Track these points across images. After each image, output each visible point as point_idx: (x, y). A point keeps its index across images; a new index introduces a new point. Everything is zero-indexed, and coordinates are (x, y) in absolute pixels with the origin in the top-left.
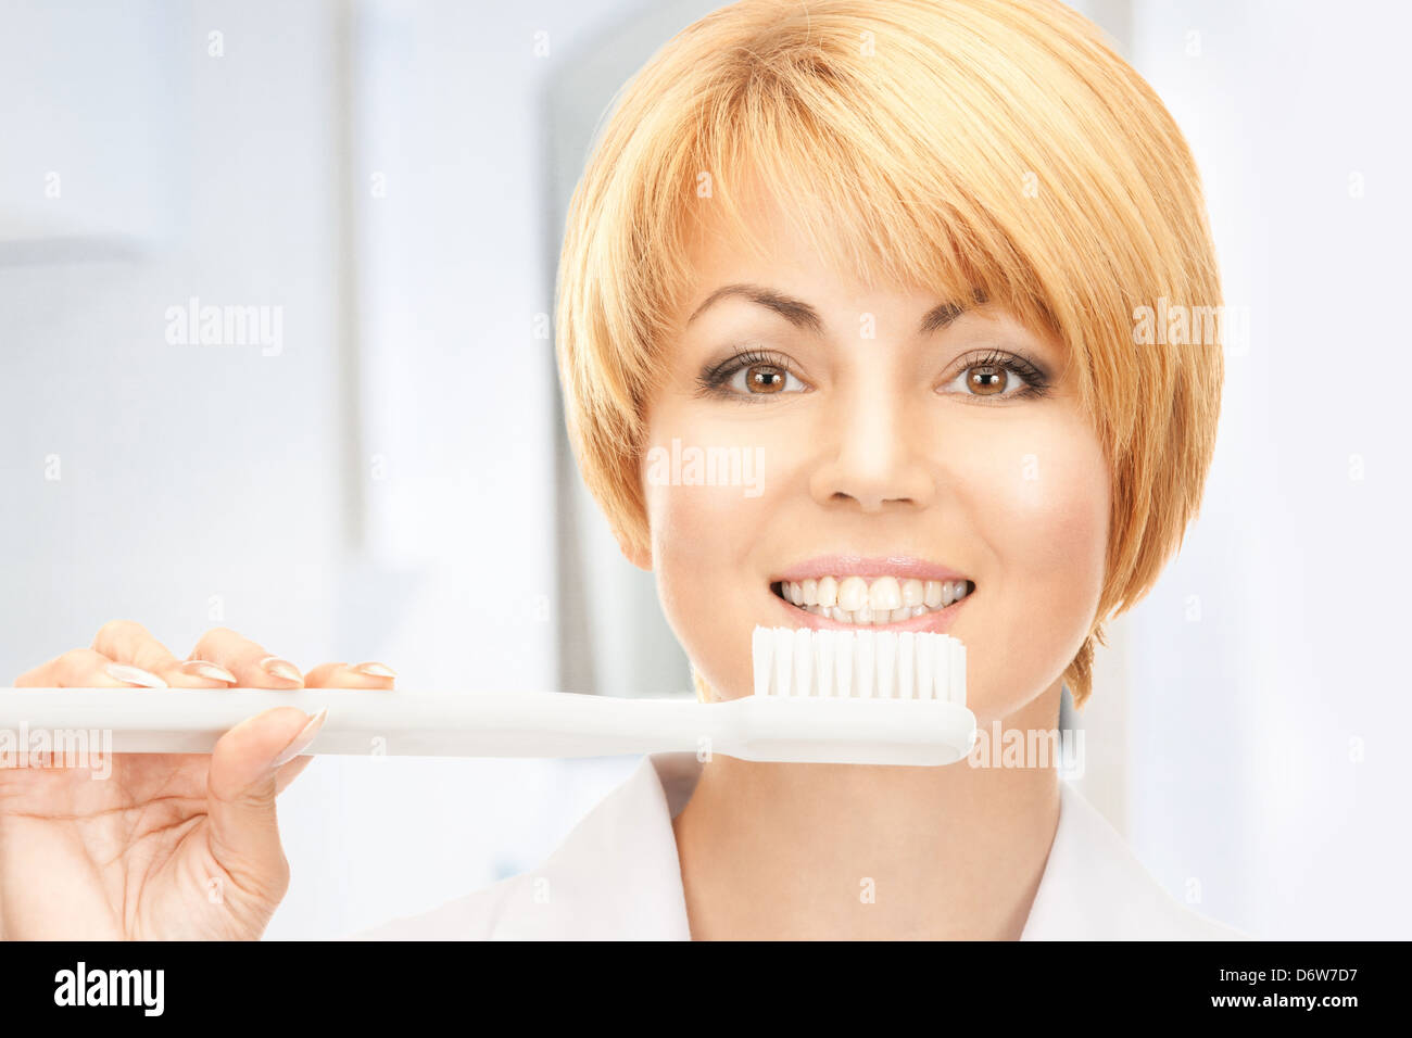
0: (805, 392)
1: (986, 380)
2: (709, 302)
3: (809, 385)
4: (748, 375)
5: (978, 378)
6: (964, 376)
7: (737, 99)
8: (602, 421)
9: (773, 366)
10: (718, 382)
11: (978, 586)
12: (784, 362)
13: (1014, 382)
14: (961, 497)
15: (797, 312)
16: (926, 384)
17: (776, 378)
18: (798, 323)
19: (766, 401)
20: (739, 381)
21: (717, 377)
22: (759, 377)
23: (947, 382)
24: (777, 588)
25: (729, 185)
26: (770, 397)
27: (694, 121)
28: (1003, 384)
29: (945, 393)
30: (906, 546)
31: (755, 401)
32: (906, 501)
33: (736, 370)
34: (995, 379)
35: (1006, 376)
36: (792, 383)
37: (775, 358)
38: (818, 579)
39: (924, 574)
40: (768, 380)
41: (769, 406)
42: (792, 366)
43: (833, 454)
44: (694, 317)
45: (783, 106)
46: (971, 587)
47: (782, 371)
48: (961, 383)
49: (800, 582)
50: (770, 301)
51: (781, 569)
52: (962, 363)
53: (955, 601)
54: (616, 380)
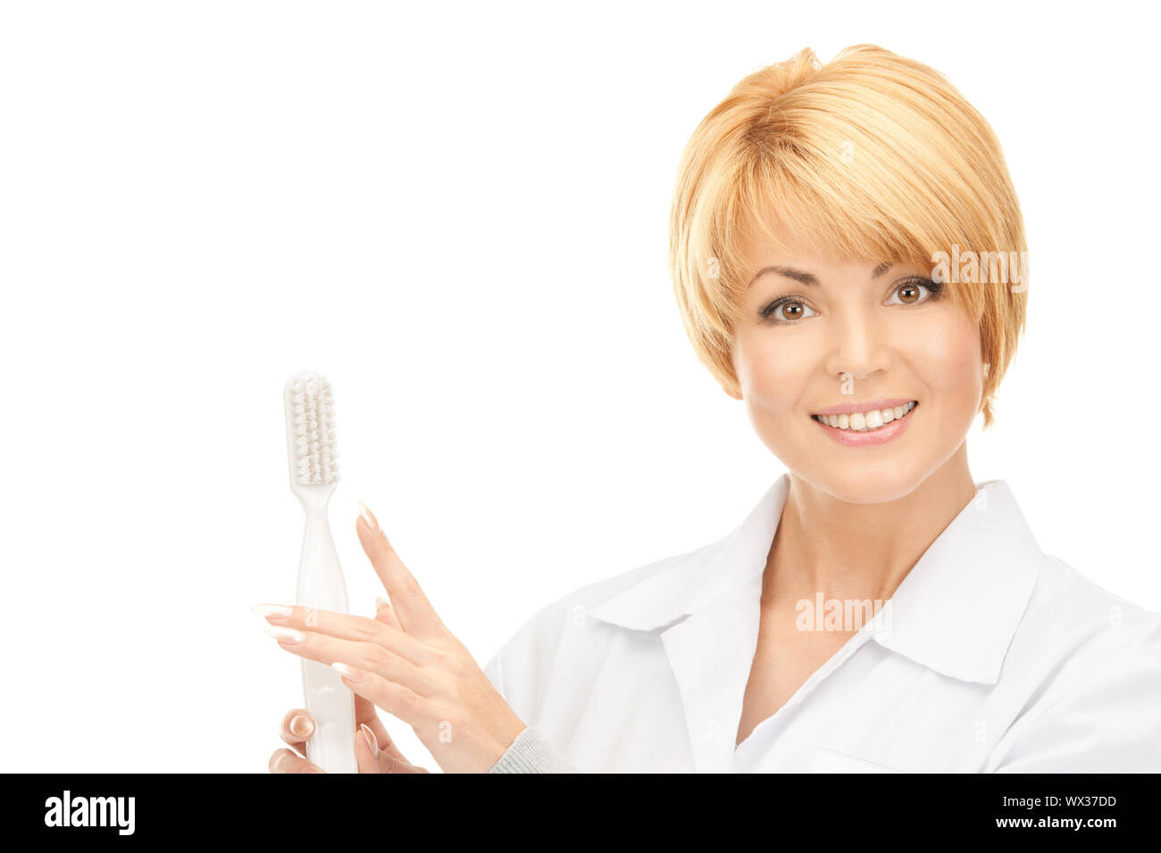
0: (815, 316)
1: (908, 294)
2: (758, 276)
3: (817, 311)
4: (783, 310)
5: (904, 292)
6: (897, 292)
7: (757, 168)
8: (707, 336)
9: (796, 303)
10: (768, 314)
11: (921, 403)
12: (802, 300)
13: (923, 292)
14: (904, 360)
15: (806, 279)
16: (877, 303)
17: (798, 309)
18: (807, 283)
19: (795, 323)
20: (779, 313)
21: (768, 312)
22: (790, 309)
23: (888, 298)
24: (815, 417)
25: (763, 219)
26: (797, 321)
27: (735, 182)
28: (917, 295)
29: (890, 305)
30: (881, 393)
31: (789, 324)
32: (880, 370)
33: (777, 307)
34: (912, 293)
35: (918, 290)
36: (807, 312)
37: (797, 299)
38: (838, 415)
39: (892, 405)
40: (794, 310)
41: (798, 325)
42: (806, 302)
43: (836, 352)
44: (751, 284)
45: (782, 175)
46: (916, 403)
47: (800, 305)
48: (895, 298)
49: (828, 416)
50: (790, 274)
51: (816, 411)
52: (895, 286)
53: (910, 410)
54: (714, 317)
